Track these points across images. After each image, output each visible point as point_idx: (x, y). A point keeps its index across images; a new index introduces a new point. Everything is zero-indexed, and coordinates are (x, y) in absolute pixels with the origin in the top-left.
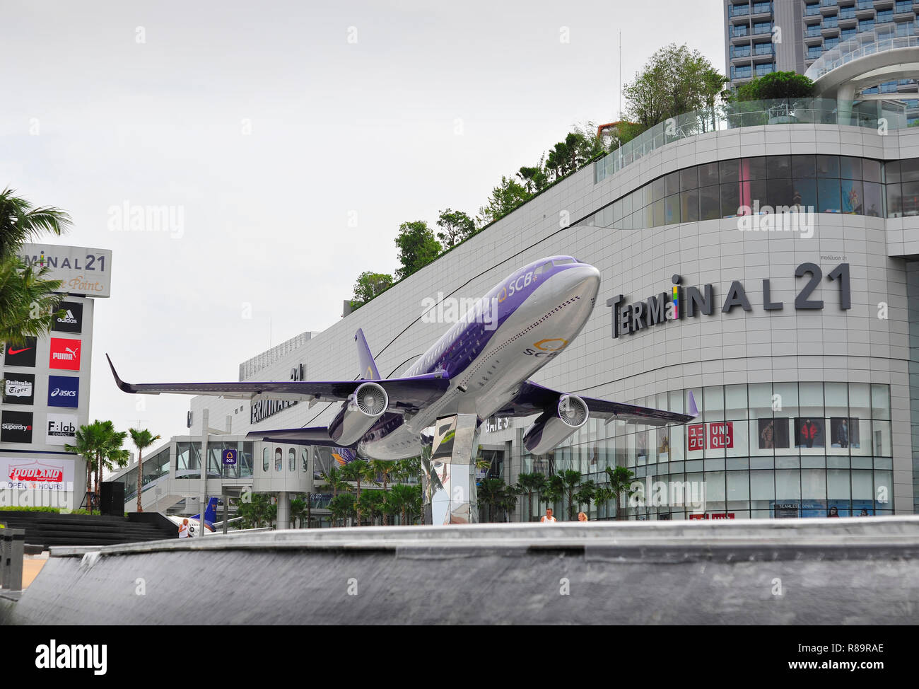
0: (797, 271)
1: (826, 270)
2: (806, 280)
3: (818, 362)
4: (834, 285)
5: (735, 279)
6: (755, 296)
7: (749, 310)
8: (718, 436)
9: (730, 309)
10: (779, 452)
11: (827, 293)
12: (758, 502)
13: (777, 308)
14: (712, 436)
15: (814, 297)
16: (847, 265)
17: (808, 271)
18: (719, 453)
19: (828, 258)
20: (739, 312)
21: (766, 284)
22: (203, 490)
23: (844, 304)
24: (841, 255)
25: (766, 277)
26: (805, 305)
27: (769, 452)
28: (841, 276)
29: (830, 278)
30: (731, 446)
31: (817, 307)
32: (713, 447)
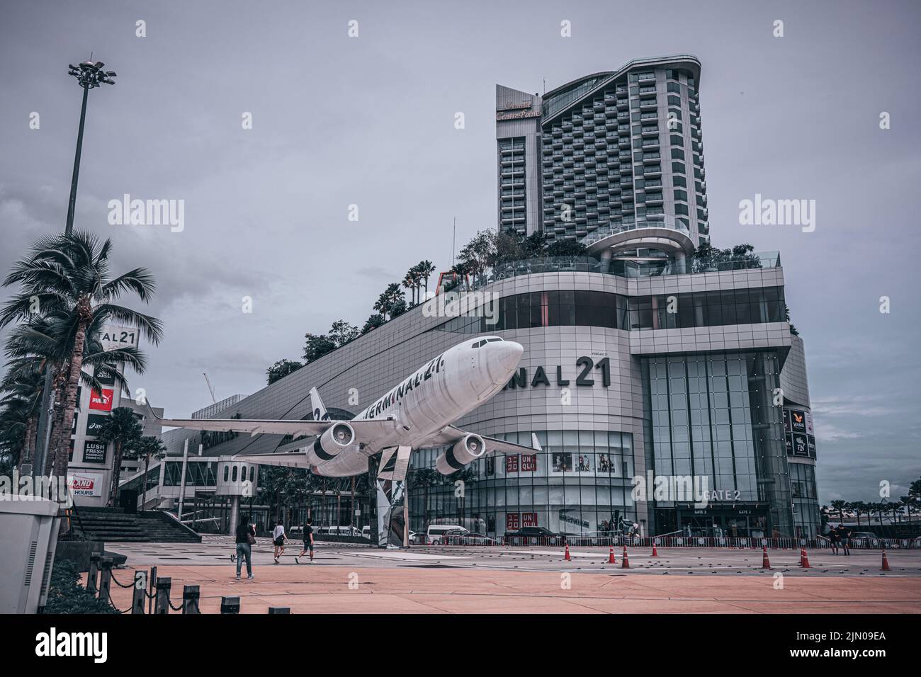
0: (578, 361)
1: (595, 362)
2: (583, 367)
3: (591, 418)
4: (600, 371)
5: (540, 365)
6: (551, 376)
7: (547, 384)
8: (526, 463)
9: (535, 384)
10: (567, 474)
11: (595, 375)
12: (553, 506)
13: (566, 384)
14: (522, 463)
15: (588, 378)
16: (608, 359)
17: (585, 362)
18: (529, 474)
19: (597, 354)
20: (541, 386)
21: (559, 368)
22: (182, 494)
23: (606, 383)
24: (604, 352)
25: (559, 364)
26: (583, 383)
27: (560, 474)
28: (604, 366)
29: (598, 366)
30: (535, 469)
31: (590, 384)
32: (523, 470)
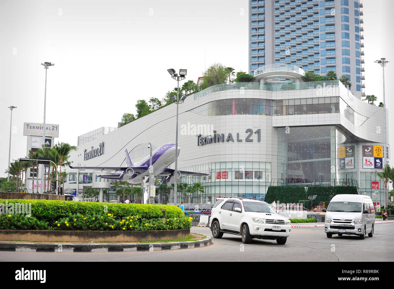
0: (246, 131)
1: (254, 131)
2: (249, 133)
3: (251, 156)
4: (257, 135)
5: (230, 132)
6: (235, 137)
7: (233, 141)
8: (224, 175)
9: (228, 141)
10: (240, 180)
11: (254, 137)
12: (234, 194)
13: (241, 141)
14: (222, 175)
16: (260, 129)
17: (249, 131)
18: (224, 180)
19: (255, 127)
20: (230, 142)
21: (238, 134)
23: (259, 140)
24: (259, 126)
25: (238, 132)
26: (248, 140)
28: (258, 132)
29: (255, 133)
30: (227, 178)
32: (223, 178)
